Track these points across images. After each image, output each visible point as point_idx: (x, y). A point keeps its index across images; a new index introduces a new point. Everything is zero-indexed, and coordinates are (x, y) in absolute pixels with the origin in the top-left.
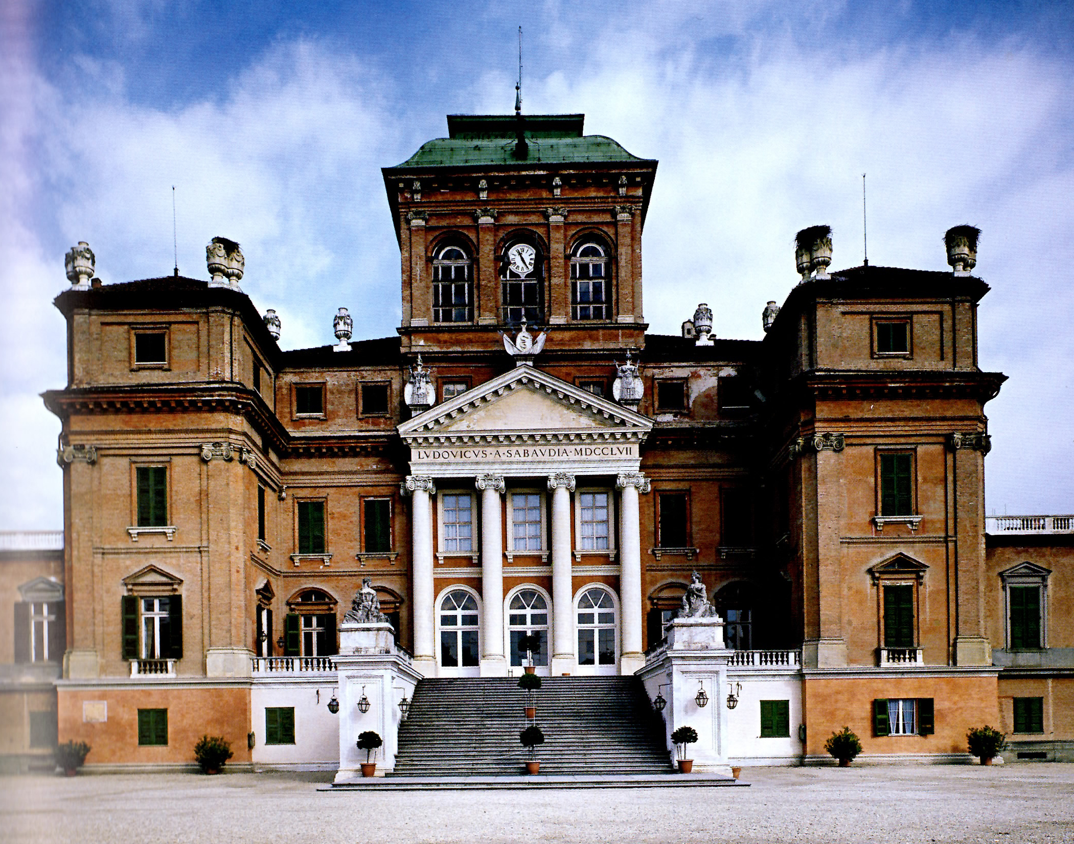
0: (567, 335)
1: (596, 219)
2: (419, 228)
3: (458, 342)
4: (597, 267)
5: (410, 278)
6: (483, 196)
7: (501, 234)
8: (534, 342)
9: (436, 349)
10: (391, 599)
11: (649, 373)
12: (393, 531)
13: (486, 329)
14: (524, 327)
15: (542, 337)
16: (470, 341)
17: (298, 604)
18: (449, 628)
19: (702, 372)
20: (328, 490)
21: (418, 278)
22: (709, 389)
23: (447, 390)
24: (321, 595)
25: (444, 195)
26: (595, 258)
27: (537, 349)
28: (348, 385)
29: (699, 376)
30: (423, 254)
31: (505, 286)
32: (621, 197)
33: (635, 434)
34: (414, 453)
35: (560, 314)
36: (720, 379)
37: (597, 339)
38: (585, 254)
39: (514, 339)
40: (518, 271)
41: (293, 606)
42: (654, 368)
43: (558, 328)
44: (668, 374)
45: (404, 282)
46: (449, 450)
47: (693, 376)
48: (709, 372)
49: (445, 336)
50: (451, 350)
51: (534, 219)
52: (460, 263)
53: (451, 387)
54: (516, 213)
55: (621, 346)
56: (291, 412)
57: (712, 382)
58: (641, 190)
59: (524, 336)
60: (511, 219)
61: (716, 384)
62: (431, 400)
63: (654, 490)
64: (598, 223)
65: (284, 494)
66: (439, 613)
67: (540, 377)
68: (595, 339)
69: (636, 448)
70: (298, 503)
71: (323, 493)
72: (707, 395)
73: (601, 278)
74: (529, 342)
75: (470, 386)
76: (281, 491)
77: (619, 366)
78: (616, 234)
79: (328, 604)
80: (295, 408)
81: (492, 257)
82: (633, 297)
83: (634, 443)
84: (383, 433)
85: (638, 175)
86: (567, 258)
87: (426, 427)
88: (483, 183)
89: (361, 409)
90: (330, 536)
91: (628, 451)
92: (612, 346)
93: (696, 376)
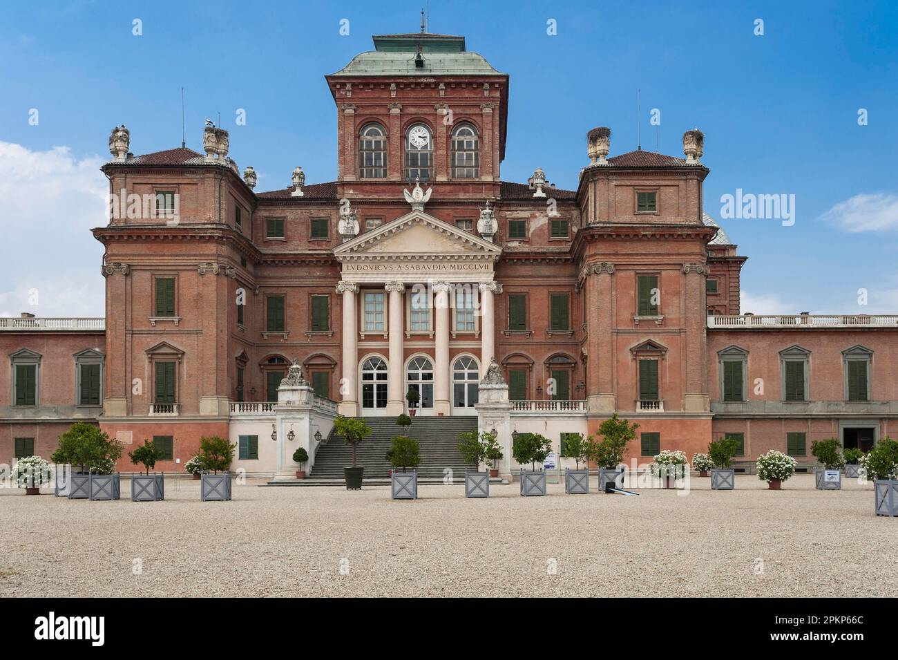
0: (448, 188)
1: (468, 111)
2: (350, 116)
3: (376, 192)
4: (469, 143)
5: (344, 148)
6: (393, 95)
7: (405, 120)
8: (424, 194)
9: (361, 197)
10: (330, 362)
11: (503, 214)
12: (331, 317)
13: (394, 183)
14: (418, 185)
15: (429, 191)
16: (384, 191)
17: (265, 365)
18: (368, 382)
19: (538, 214)
20: (288, 289)
21: (349, 148)
22: (542, 225)
23: (369, 223)
24: (281, 359)
25: (368, 93)
26: (467, 137)
27: (427, 199)
28: (301, 219)
29: (536, 217)
30: (353, 132)
31: (407, 154)
32: (485, 97)
33: (490, 256)
34: (344, 267)
35: (443, 174)
36: (550, 219)
37: (468, 192)
38: (461, 133)
39: (411, 191)
40: (417, 145)
41: (262, 367)
42: (506, 211)
43: (442, 184)
44: (515, 215)
45: (340, 151)
46: (368, 265)
47: (531, 217)
48: (542, 215)
49: (368, 188)
50: (371, 197)
51: (427, 110)
52: (378, 138)
53: (371, 222)
54: (415, 106)
55: (484, 196)
56: (263, 236)
57: (544, 221)
58: (499, 93)
59: (418, 190)
60: (412, 110)
61: (547, 222)
62: (357, 231)
63: (506, 292)
64: (470, 114)
65: (257, 292)
66: (361, 372)
67: (427, 218)
68: (466, 191)
69: (491, 266)
70: (267, 297)
71: (283, 291)
72: (540, 229)
73: (472, 150)
74: (421, 193)
75: (385, 222)
76: (255, 290)
77: (482, 209)
78: (482, 121)
79: (286, 365)
80: (265, 234)
81: (398, 136)
82: (493, 164)
83: (490, 261)
84: (324, 252)
85: (497, 83)
86: (449, 137)
87: (352, 250)
88: (393, 86)
89: (310, 235)
90: (288, 320)
91: (487, 267)
92: (478, 197)
93: (533, 216)
